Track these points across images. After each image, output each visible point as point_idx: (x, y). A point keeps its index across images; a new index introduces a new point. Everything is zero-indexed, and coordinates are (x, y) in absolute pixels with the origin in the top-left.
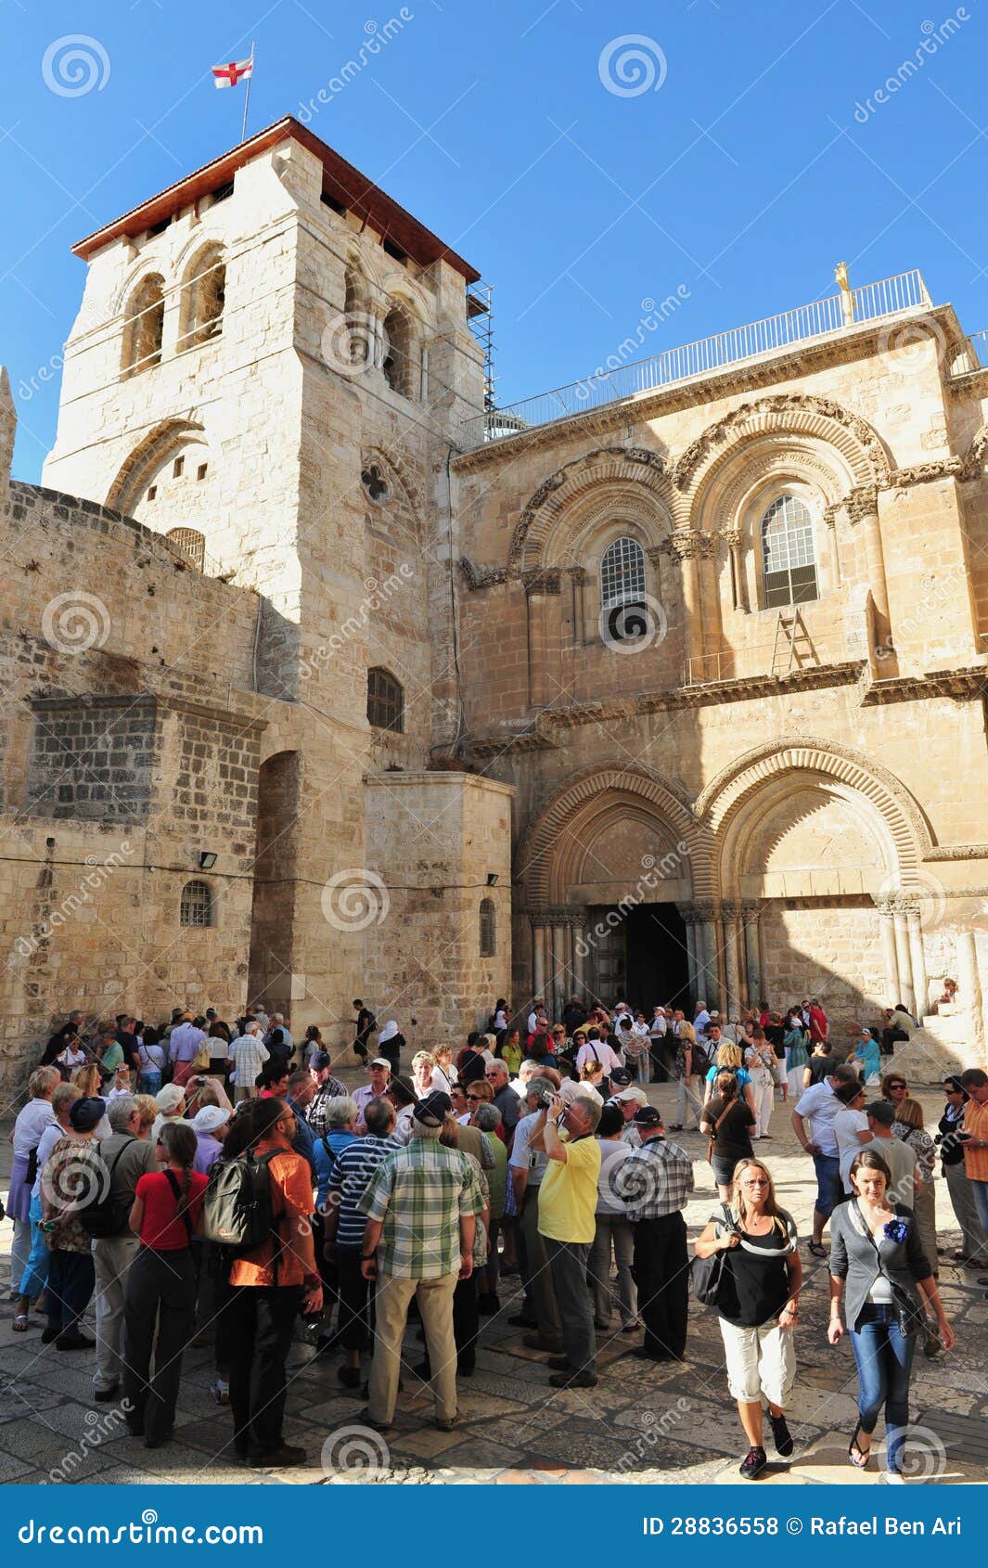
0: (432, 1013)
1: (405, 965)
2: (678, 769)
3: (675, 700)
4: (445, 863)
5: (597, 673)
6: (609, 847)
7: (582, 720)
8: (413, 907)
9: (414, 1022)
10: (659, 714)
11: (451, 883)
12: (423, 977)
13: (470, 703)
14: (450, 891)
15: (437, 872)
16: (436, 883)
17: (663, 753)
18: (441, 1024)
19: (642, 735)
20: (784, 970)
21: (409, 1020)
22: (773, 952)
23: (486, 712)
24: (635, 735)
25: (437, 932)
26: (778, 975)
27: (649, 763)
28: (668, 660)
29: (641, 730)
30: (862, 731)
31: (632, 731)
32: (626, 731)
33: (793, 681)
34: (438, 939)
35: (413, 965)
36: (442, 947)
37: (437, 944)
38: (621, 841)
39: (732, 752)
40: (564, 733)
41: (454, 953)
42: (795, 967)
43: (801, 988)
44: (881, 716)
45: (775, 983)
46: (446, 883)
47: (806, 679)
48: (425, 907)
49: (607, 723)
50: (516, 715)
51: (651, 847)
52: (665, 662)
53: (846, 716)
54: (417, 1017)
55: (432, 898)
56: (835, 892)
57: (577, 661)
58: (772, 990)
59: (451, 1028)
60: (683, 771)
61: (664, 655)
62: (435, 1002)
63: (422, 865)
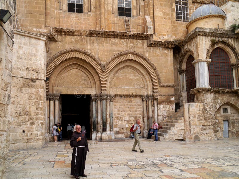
0: (31, 128)
1: (20, 109)
2: (98, 55)
3: (100, 34)
4: (37, 70)
5: (68, 21)
6: (69, 77)
7: (67, 34)
8: (24, 86)
9: (24, 131)
10: (93, 37)
11: (40, 78)
12: (28, 113)
13: (20, 19)
14: (39, 81)
15: (34, 73)
16: (33, 77)
17: (93, 49)
18: (35, 132)
19: (87, 43)
20: (118, 114)
21: (22, 131)
22: (116, 109)
23: (27, 24)
24: (85, 42)
25: (34, 96)
26: (117, 115)
27: (89, 51)
28: (92, 23)
29: (87, 41)
30: (148, 53)
31: (84, 41)
32: (82, 40)
33: (133, 36)
34: (34, 99)
35: (24, 109)
36: (35, 102)
37: (34, 101)
38: (73, 75)
39: (114, 52)
40: (59, 37)
41: (40, 104)
42: (121, 113)
43: (122, 119)
44: (152, 50)
45: (116, 118)
46: (37, 78)
47: (136, 36)
48: (29, 86)
49: (75, 37)
50: (41, 28)
51: (83, 78)
52: (91, 23)
53: (144, 48)
54: (25, 129)
55: (31, 83)
56: (134, 94)
57: (61, 16)
58: (115, 120)
59: (39, 133)
60: (100, 56)
61: (91, 21)
62: (33, 124)
63: (28, 69)
